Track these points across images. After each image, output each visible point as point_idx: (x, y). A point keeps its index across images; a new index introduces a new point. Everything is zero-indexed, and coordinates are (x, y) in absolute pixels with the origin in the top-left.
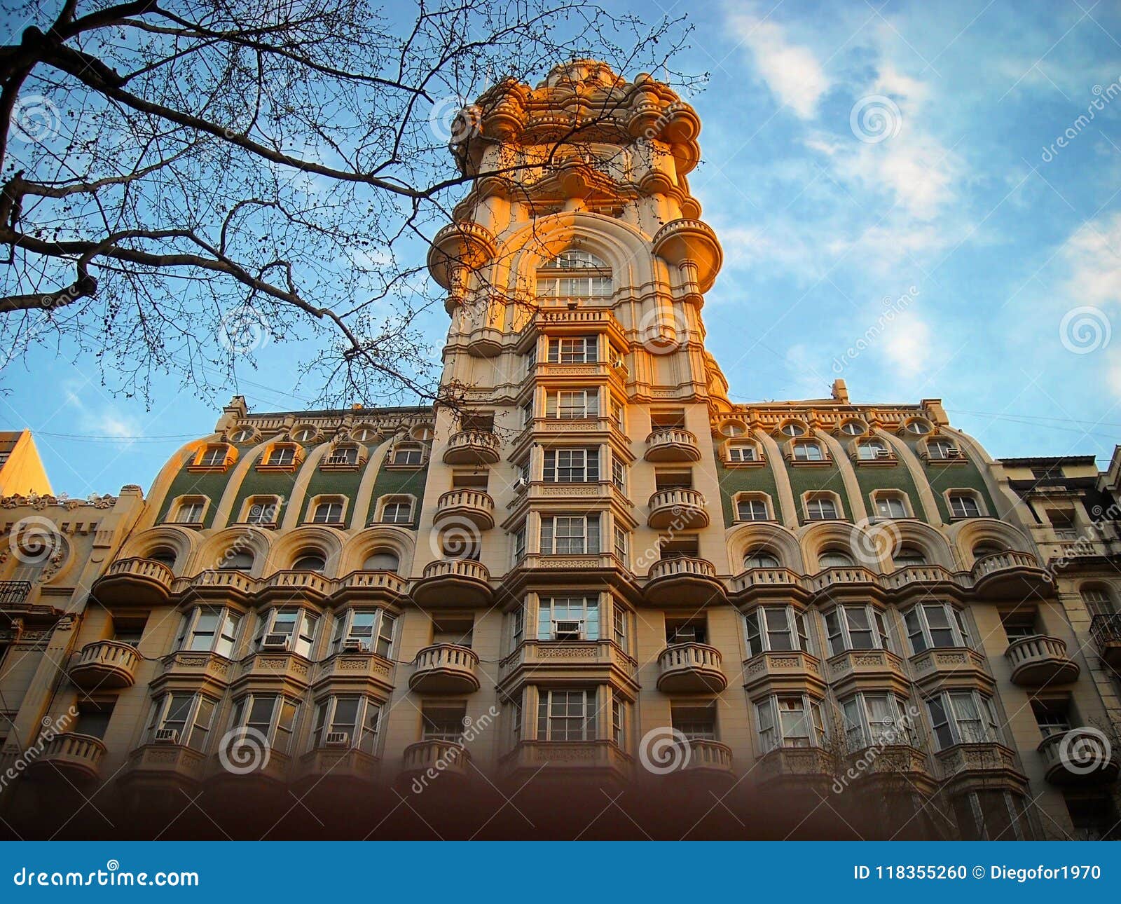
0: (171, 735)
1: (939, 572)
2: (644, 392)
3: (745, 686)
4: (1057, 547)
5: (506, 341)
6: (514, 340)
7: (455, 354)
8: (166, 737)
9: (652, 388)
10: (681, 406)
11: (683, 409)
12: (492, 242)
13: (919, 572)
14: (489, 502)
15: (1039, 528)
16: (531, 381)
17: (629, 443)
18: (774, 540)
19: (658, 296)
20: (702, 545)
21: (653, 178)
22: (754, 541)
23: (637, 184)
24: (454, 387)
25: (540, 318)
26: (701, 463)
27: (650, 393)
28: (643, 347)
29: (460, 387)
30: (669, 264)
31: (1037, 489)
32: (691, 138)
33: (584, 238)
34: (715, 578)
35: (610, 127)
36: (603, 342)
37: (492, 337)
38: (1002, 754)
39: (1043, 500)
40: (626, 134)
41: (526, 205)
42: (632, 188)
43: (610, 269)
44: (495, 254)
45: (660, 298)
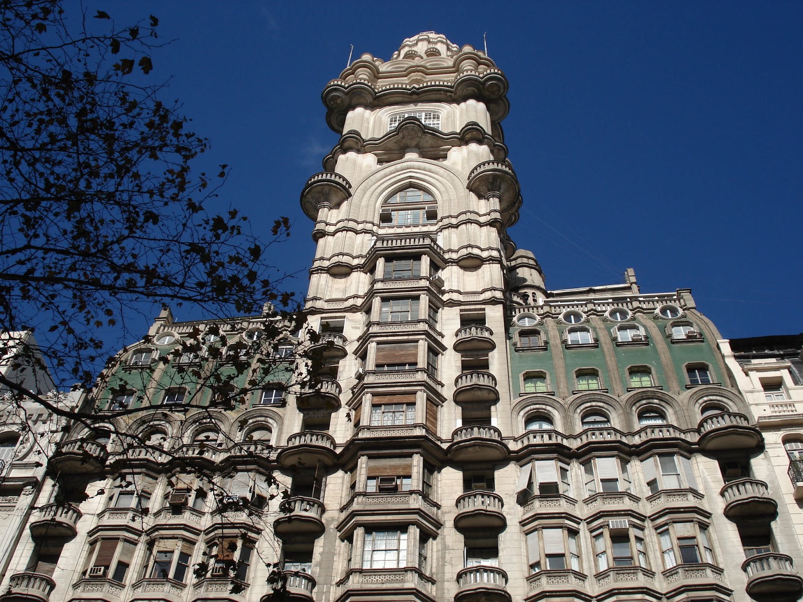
0: (100, 571)
1: (671, 430)
2: (455, 297)
3: (520, 523)
4: (767, 407)
5: (355, 262)
6: (362, 261)
7: (318, 273)
8: (96, 573)
9: (462, 293)
10: (483, 306)
11: (484, 309)
12: (347, 186)
13: (657, 430)
14: (337, 387)
15: (752, 392)
16: (371, 294)
17: (443, 337)
18: (548, 408)
19: (469, 222)
20: (493, 414)
21: (470, 129)
22: (534, 409)
23: (459, 134)
24: (316, 299)
25: (379, 244)
26: (496, 351)
27: (461, 298)
28: (457, 262)
29: (320, 299)
30: (480, 197)
31: (754, 361)
32: (502, 95)
33: (417, 178)
34: (499, 440)
35: (440, 90)
36: (425, 261)
37: (345, 259)
38: (713, 571)
39: (758, 370)
40: (453, 94)
41: (376, 154)
42: (455, 138)
43: (435, 202)
44: (350, 195)
45: (471, 223)
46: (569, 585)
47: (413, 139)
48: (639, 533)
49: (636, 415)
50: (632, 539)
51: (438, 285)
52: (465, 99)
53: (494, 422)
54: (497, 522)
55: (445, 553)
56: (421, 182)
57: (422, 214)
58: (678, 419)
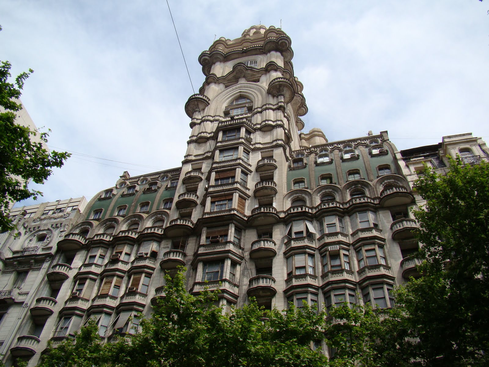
1: (366, 198)
2: (258, 146)
3: (284, 253)
5: (209, 136)
6: (212, 135)
7: (191, 143)
8: (75, 295)
9: (262, 144)
10: (272, 149)
11: (273, 151)
12: (208, 100)
13: (358, 200)
14: (195, 196)
15: (410, 175)
16: (216, 149)
17: (251, 166)
18: (303, 195)
19: (267, 109)
20: (274, 201)
21: (270, 65)
22: (295, 196)
23: (265, 68)
24: (189, 156)
25: (220, 125)
26: (277, 170)
27: (261, 146)
28: (260, 129)
29: (191, 155)
30: (274, 96)
31: (412, 160)
32: (288, 47)
33: (243, 92)
34: (275, 213)
35: (257, 49)
36: (243, 130)
37: (205, 135)
38: (384, 268)
39: (414, 164)
40: (263, 50)
41: (224, 84)
42: (263, 70)
43: (252, 102)
44: (209, 104)
45: (268, 109)
46: (306, 281)
47: (241, 73)
48: (347, 253)
49: (349, 194)
50: (342, 256)
51: (249, 140)
52: (269, 51)
53: (274, 205)
54: (272, 254)
55: (244, 272)
56: (245, 94)
57: (245, 109)
58: (370, 193)
